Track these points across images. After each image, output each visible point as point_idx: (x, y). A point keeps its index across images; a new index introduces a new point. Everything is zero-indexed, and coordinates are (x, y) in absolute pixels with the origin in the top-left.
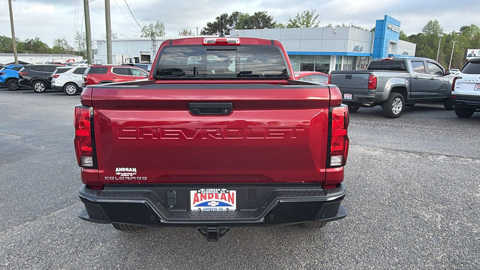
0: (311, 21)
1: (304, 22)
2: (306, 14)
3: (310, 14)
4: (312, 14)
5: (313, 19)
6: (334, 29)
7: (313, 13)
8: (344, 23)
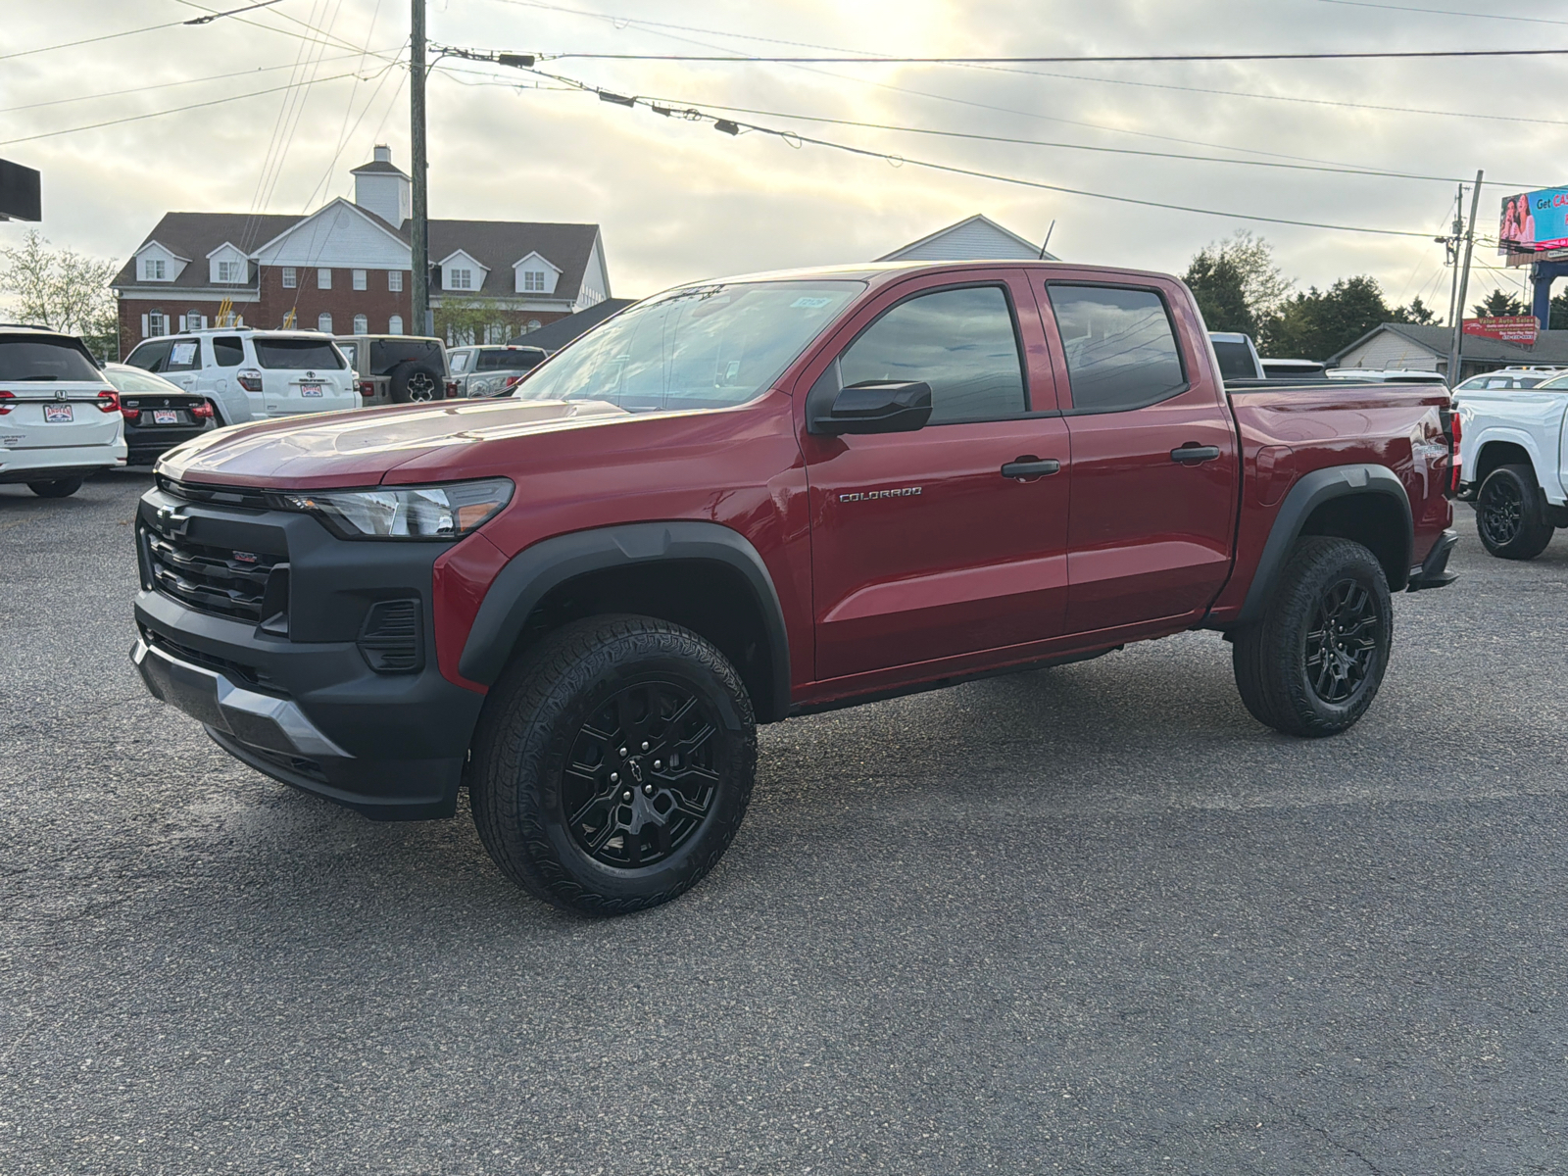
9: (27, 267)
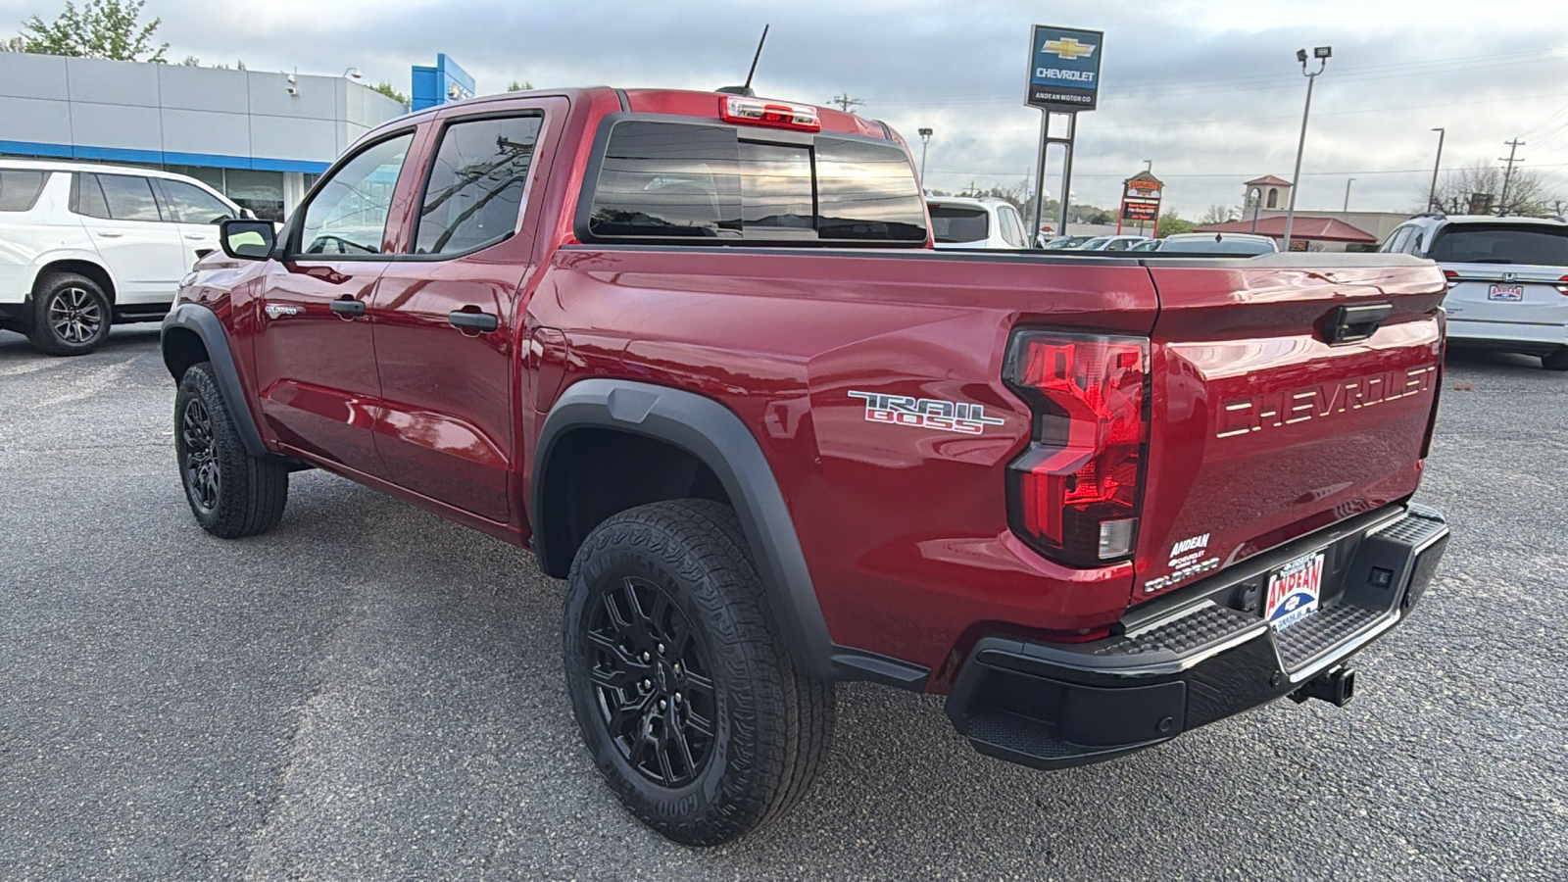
0: (131, 40)
1: (101, 38)
2: (107, 10)
3: (123, 12)
4: (129, 14)
5: (136, 32)
6: (290, 81)
7: (134, 10)
8: (243, 62)
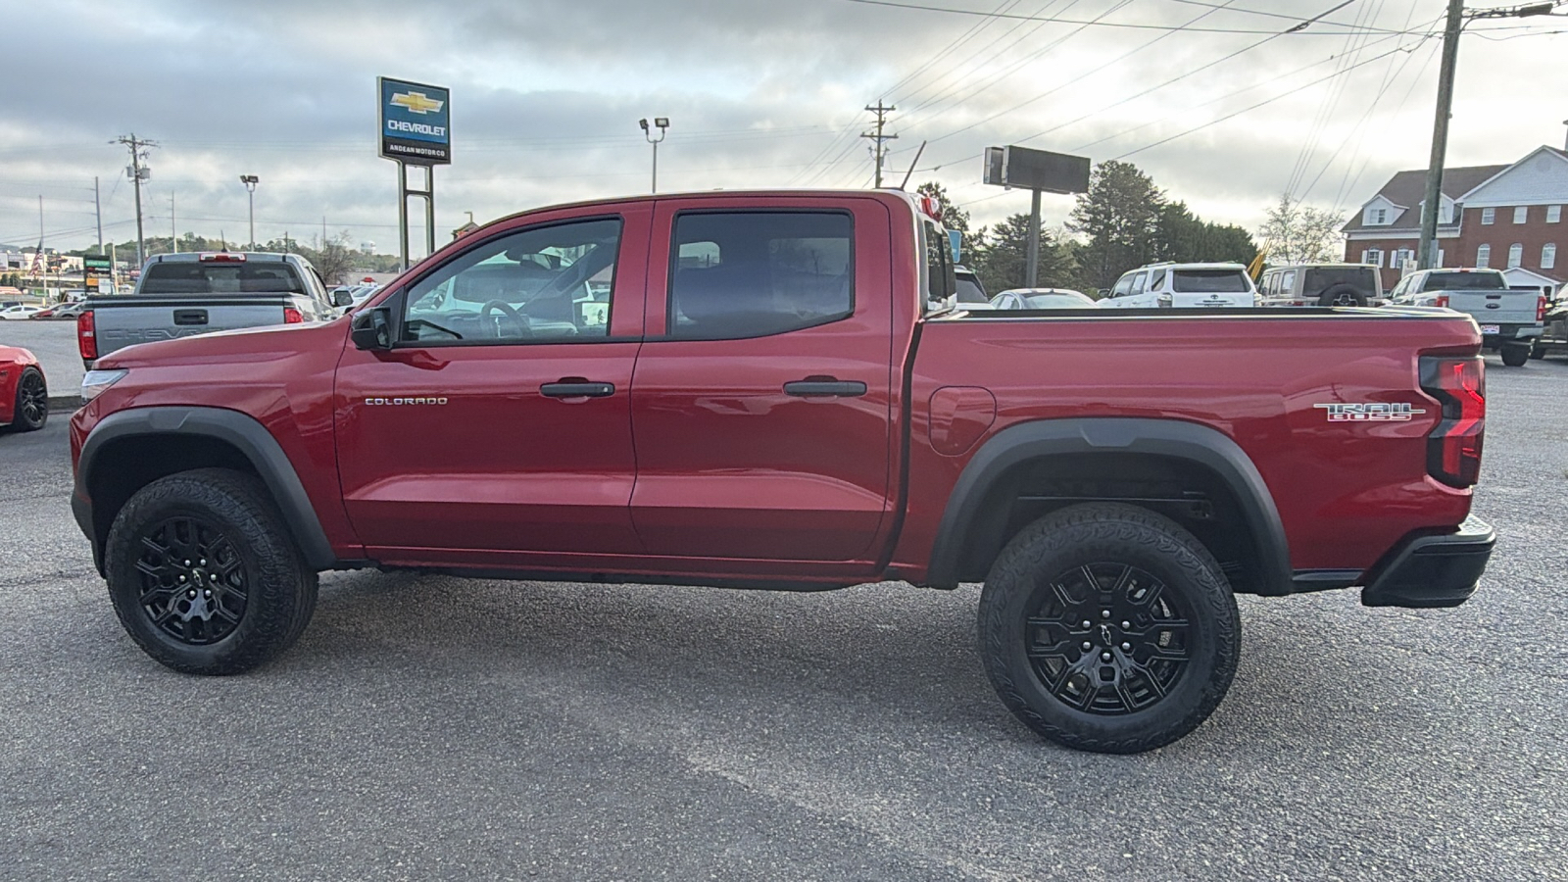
9: (1278, 220)
